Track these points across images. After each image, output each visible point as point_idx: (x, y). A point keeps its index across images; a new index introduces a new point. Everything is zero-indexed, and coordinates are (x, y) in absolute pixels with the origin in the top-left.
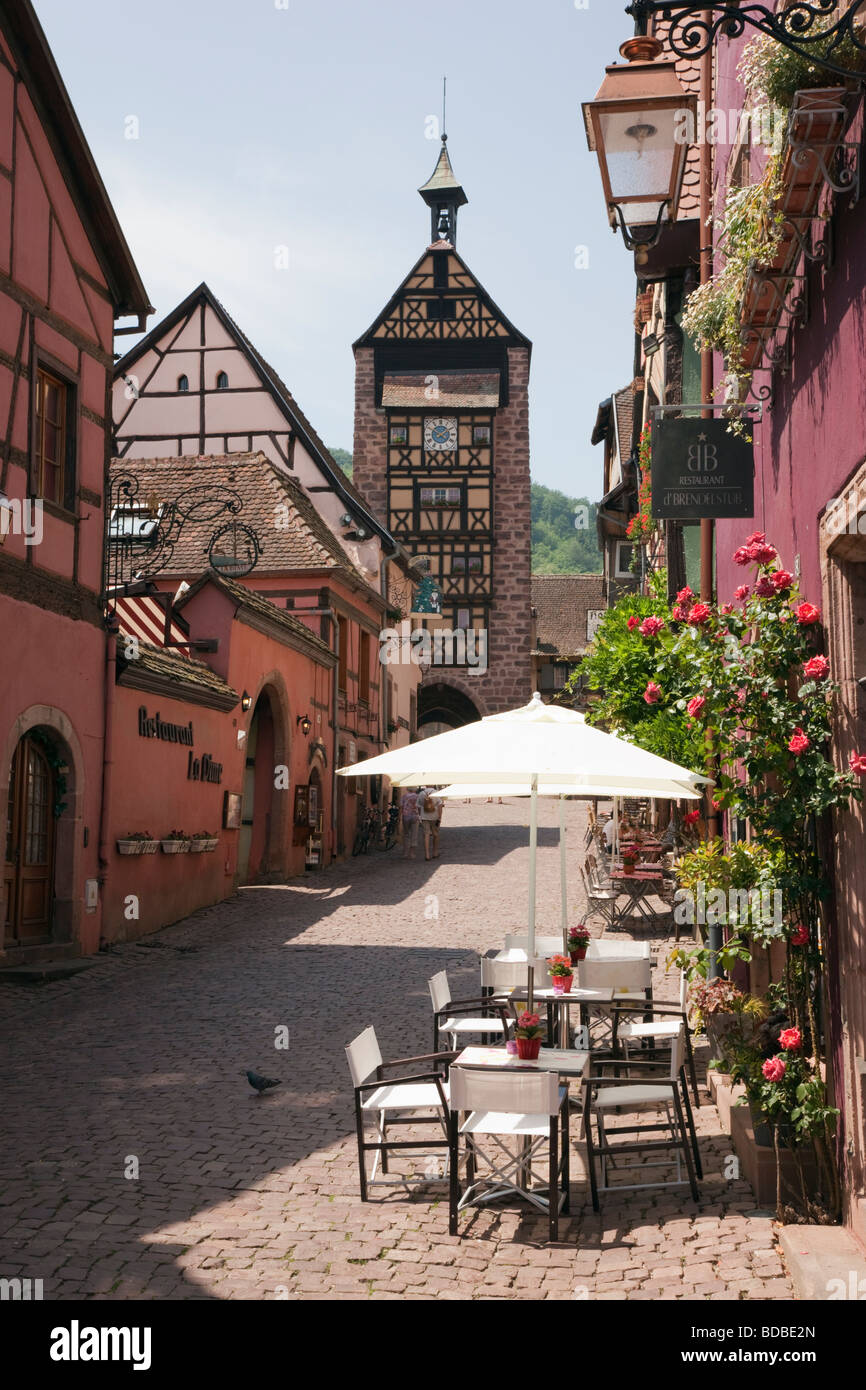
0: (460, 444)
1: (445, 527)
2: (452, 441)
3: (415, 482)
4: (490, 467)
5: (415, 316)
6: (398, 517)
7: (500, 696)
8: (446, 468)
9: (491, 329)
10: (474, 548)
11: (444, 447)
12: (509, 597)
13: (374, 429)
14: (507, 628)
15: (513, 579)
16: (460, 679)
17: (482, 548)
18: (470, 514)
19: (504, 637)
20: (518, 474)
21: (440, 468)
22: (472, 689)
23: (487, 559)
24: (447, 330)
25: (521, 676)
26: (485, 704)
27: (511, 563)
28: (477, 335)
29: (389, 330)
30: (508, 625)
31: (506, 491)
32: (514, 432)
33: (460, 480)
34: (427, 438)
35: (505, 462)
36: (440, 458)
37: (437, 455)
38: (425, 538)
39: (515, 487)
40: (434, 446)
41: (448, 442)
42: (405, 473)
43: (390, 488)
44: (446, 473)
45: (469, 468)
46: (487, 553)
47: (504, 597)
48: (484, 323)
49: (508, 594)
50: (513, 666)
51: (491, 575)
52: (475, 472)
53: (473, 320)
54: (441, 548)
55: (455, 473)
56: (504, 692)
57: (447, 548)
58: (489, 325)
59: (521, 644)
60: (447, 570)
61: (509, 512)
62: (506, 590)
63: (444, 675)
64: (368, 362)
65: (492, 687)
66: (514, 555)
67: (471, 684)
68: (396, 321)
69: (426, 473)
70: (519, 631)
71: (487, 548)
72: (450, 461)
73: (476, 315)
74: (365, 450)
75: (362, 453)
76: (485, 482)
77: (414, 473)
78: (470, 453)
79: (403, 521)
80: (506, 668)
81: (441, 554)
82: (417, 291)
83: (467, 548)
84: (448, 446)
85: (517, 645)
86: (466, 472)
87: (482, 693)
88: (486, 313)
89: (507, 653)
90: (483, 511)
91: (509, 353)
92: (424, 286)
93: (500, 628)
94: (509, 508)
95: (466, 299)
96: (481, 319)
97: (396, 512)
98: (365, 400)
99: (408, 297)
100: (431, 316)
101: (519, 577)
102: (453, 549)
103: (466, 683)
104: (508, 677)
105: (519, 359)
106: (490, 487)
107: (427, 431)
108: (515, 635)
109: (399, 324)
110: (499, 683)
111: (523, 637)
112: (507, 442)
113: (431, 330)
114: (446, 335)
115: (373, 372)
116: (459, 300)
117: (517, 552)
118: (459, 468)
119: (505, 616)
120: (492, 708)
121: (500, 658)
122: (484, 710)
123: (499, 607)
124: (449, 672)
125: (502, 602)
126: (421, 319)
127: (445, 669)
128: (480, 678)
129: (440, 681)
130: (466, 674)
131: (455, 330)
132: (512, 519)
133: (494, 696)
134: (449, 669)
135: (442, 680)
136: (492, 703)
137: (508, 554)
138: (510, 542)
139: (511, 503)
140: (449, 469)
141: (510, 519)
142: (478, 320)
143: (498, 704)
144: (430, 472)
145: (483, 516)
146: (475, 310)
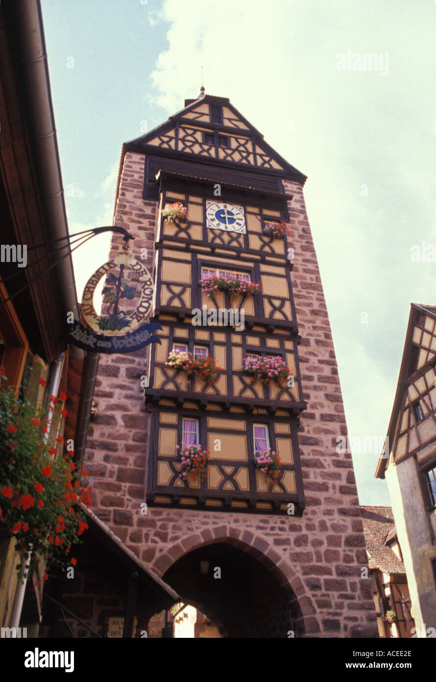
0: (250, 229)
2: (239, 224)
3: (194, 257)
4: (285, 259)
5: (190, 139)
6: (170, 290)
7: (323, 564)
8: (233, 249)
9: (265, 162)
10: (272, 343)
11: (230, 228)
14: (321, 458)
15: (321, 394)
16: (259, 534)
17: (282, 345)
18: (266, 301)
19: (318, 470)
20: (309, 281)
21: (224, 247)
22: (279, 550)
23: (290, 358)
24: (222, 154)
26: (303, 578)
27: (315, 375)
28: (253, 163)
29: (163, 142)
30: (323, 454)
32: (300, 244)
33: (251, 265)
34: (209, 217)
36: (226, 237)
37: (221, 234)
39: (309, 293)
40: (218, 225)
41: (235, 225)
42: (183, 245)
43: (163, 258)
44: (234, 253)
45: (260, 252)
46: (290, 353)
47: (312, 416)
48: (258, 157)
49: (317, 413)
50: (337, 515)
51: (298, 379)
52: (268, 258)
53: (248, 153)
54: (229, 339)
55: (243, 255)
56: (331, 556)
57: (237, 339)
58: (263, 159)
60: (237, 366)
61: (305, 318)
62: (314, 406)
63: (234, 526)
65: (310, 548)
66: (317, 364)
67: (278, 542)
68: (171, 138)
69: (208, 250)
70: (339, 464)
71: (289, 345)
72: (239, 243)
73: (251, 150)
76: (281, 271)
77: (193, 247)
78: (262, 240)
79: (179, 296)
80: (326, 518)
81: (229, 345)
82: (193, 124)
83: (263, 342)
84: (236, 228)
85: (338, 483)
86: (259, 257)
88: (259, 150)
89: (325, 494)
90: (283, 300)
91: (285, 184)
92: (199, 120)
93: (311, 457)
95: (239, 138)
96: (255, 154)
97: (169, 284)
99: (184, 126)
100: (205, 142)
101: (328, 392)
102: (244, 340)
103: (270, 540)
104: (331, 532)
105: (294, 189)
106: (287, 277)
107: (210, 211)
108: (333, 469)
109: (174, 141)
110: (320, 543)
113: (206, 151)
114: (221, 157)
115: (143, 171)
116: (233, 137)
117: (320, 362)
118: (249, 251)
119: (316, 443)
120: (315, 586)
121: (316, 502)
122: (301, 588)
123: (306, 428)
124: (241, 521)
125: (310, 421)
126: (197, 142)
127: (236, 515)
128: (291, 533)
129: (228, 535)
130: (269, 526)
131: (230, 155)
132: (310, 325)
133: (314, 563)
134: (241, 516)
135: (231, 534)
136: (313, 576)
137: (311, 361)
138: (310, 349)
139: (307, 309)
140: (238, 250)
141: (307, 325)
142: (252, 153)
143: (322, 578)
144: (213, 248)
145: (282, 306)
146: (249, 147)
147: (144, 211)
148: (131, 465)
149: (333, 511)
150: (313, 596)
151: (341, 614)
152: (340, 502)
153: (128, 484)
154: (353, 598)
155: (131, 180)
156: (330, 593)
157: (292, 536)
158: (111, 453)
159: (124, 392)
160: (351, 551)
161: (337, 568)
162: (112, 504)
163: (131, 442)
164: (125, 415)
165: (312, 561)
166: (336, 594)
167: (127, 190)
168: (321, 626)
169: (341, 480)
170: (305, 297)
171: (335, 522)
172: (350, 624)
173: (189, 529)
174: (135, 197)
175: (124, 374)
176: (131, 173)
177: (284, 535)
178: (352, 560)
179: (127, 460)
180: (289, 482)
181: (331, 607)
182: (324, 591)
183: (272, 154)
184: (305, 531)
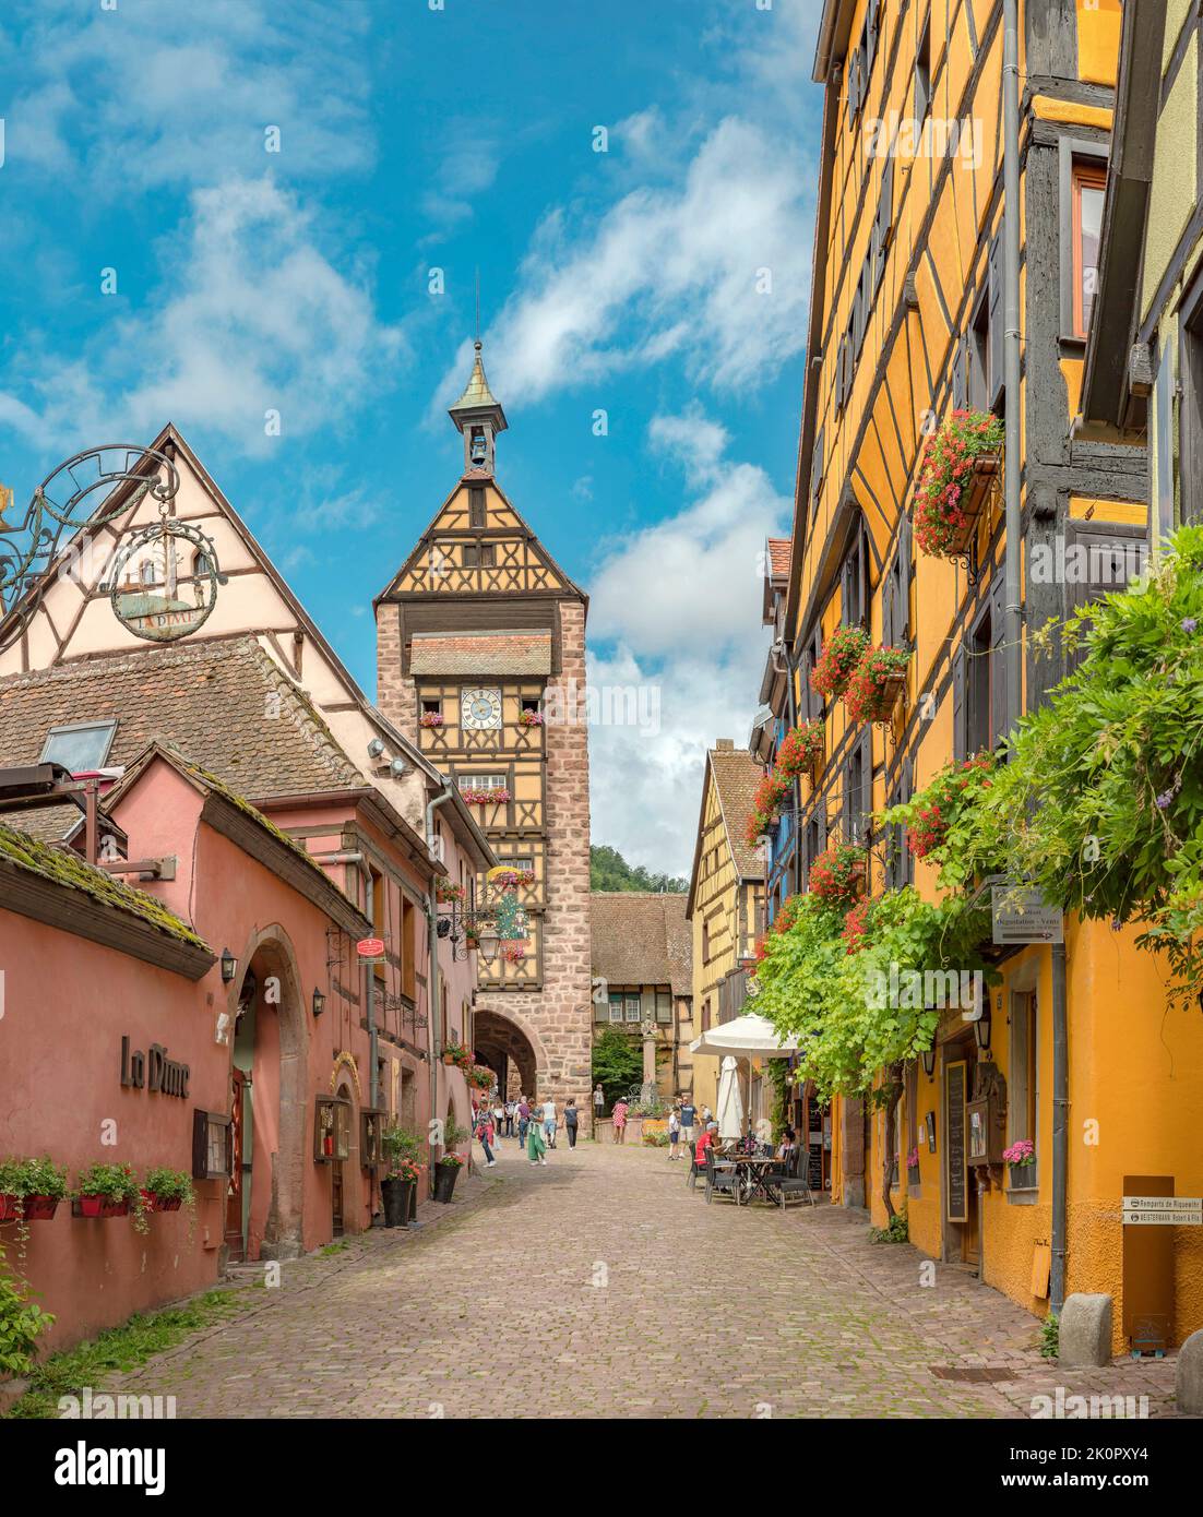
0: (506, 720)
1: (488, 823)
2: (495, 717)
3: (452, 769)
4: (542, 749)
5: (447, 563)
7: (556, 1025)
8: (488, 752)
9: (539, 579)
10: (523, 849)
11: (486, 725)
12: (564, 909)
13: (402, 705)
14: (563, 945)
15: (570, 886)
16: (507, 1006)
17: (532, 848)
18: (517, 807)
19: (559, 955)
20: (574, 759)
21: (481, 750)
22: (523, 1017)
23: (539, 861)
24: (486, 581)
25: (579, 1002)
26: (538, 1035)
27: (567, 867)
28: (523, 587)
29: (416, 581)
30: (565, 941)
31: (561, 781)
33: (506, 766)
34: (465, 714)
35: (559, 745)
36: (481, 738)
37: (476, 735)
39: (571, 775)
40: (474, 723)
41: (490, 719)
42: (440, 757)
44: (489, 756)
45: (517, 751)
46: (539, 854)
47: (559, 909)
48: (530, 571)
50: (570, 990)
51: (545, 882)
52: (522, 755)
53: (518, 568)
55: (498, 756)
56: (560, 1020)
58: (537, 576)
59: (580, 963)
61: (565, 805)
62: (562, 900)
63: (489, 1001)
64: (392, 622)
65: (547, 1014)
66: (570, 856)
67: (521, 1011)
68: (424, 570)
69: (464, 757)
70: (578, 949)
71: (539, 848)
72: (494, 742)
73: (521, 563)
76: (536, 767)
77: (449, 757)
78: (517, 732)
80: (562, 992)
82: (450, 534)
83: (515, 849)
84: (491, 723)
85: (575, 964)
86: (514, 756)
87: (534, 1022)
88: (533, 560)
89: (562, 974)
90: (534, 803)
91: (562, 610)
92: (457, 526)
93: (555, 944)
94: (562, 800)
95: (508, 542)
96: (526, 567)
98: (389, 670)
99: (439, 540)
100: (466, 562)
101: (576, 883)
102: (497, 849)
103: (516, 1010)
104: (564, 1003)
105: (574, 618)
106: (541, 773)
107: (466, 706)
108: (572, 953)
109: (428, 574)
110: (555, 1011)
113: (466, 581)
114: (484, 588)
115: (398, 635)
116: (501, 543)
117: (574, 854)
118: (504, 749)
119: (561, 931)
120: (547, 1040)
121: (555, 980)
122: (537, 1042)
123: (553, 920)
124: (496, 999)
125: (557, 914)
126: (455, 568)
127: (490, 994)
128: (532, 1004)
130: (516, 1000)
131: (496, 580)
132: (568, 813)
133: (549, 1025)
134: (495, 995)
136: (547, 1033)
137: (564, 855)
138: (566, 841)
139: (566, 795)
140: (493, 751)
141: (566, 813)
142: (523, 568)
143: (553, 1035)
144: (469, 755)
145: (533, 809)
146: (520, 555)
147: (404, 697)
149: (569, 986)
150: (546, 1046)
151: (564, 1058)
152: (575, 979)
154: (574, 1047)
155: (387, 652)
156: (558, 1044)
157: (533, 1006)
160: (579, 1015)
161: (566, 1027)
165: (547, 1023)
166: (562, 1045)
167: (385, 670)
168: (549, 1066)
170: (566, 781)
171: (569, 994)
172: (571, 1064)
174: (393, 678)
176: (384, 642)
177: (527, 1006)
178: (579, 1022)
180: (531, 968)
181: (557, 1053)
182: (553, 1043)
183: (546, 562)
184: (543, 1003)
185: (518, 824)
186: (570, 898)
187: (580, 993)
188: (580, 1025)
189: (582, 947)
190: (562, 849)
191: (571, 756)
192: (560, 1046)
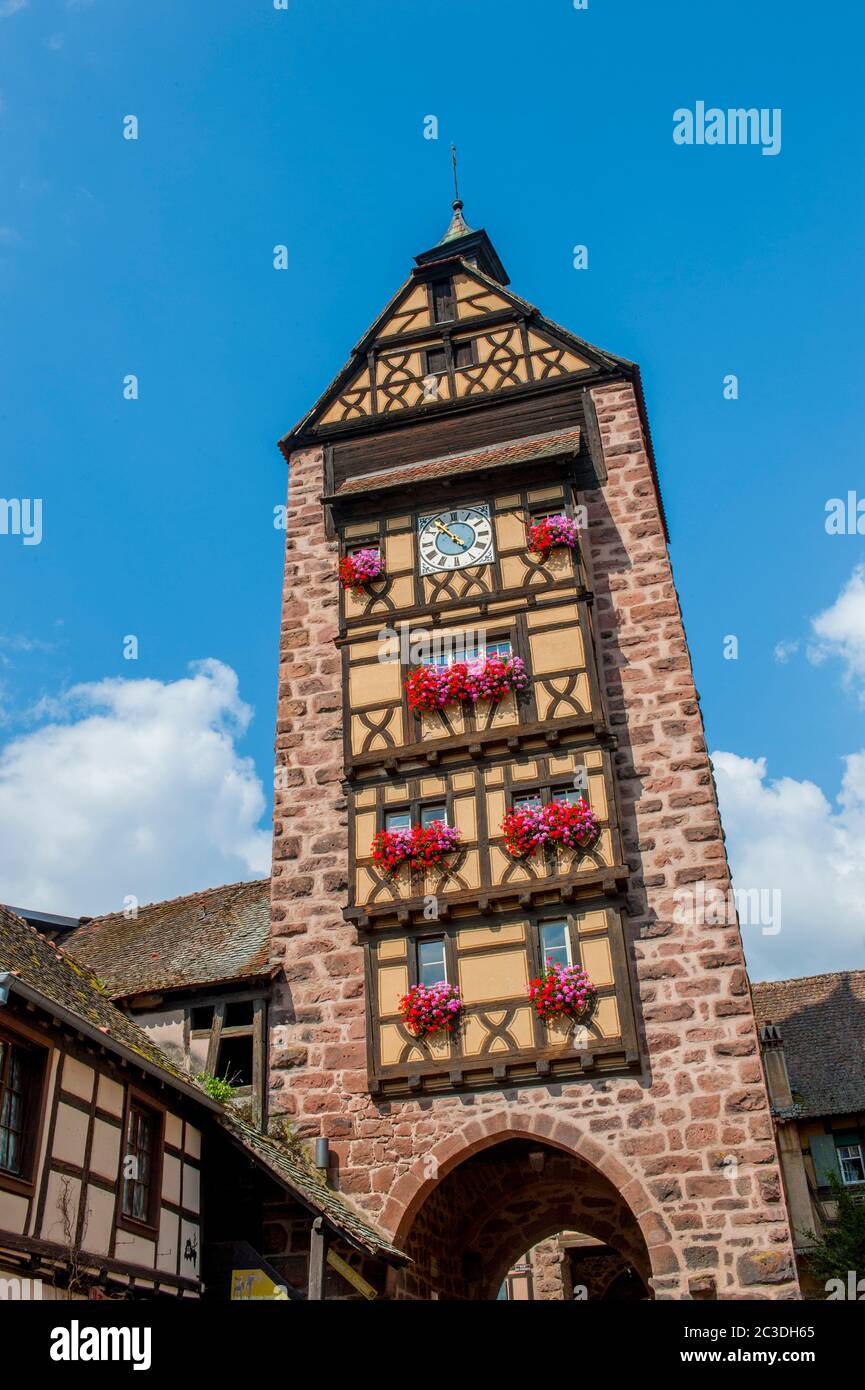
0: (502, 547)
1: (481, 725)
2: (481, 545)
4: (578, 585)
5: (399, 376)
6: (366, 722)
7: (685, 1152)
8: (472, 603)
9: (550, 365)
10: (560, 765)
11: (465, 560)
12: (670, 881)
14: (678, 958)
15: (676, 833)
16: (561, 1116)
17: (579, 763)
18: (539, 687)
19: (672, 982)
20: (649, 601)
22: (600, 1139)
23: (597, 788)
24: (461, 384)
25: (737, 1086)
26: (645, 1182)
27: (664, 796)
28: (524, 378)
29: (349, 407)
30: (682, 949)
32: (630, 525)
33: (510, 621)
34: (424, 551)
36: (457, 583)
37: (447, 580)
38: (440, 762)
39: (647, 629)
40: (442, 562)
41: (473, 550)
42: (382, 627)
43: (348, 664)
45: (526, 590)
46: (597, 774)
47: (659, 882)
48: (535, 360)
50: (710, 1059)
51: (620, 827)
52: (539, 598)
53: (513, 359)
54: (479, 780)
57: (494, 775)
58: (546, 362)
59: (724, 994)
60: (496, 828)
61: (642, 684)
62: (662, 862)
63: (519, 1109)
64: (312, 469)
65: (659, 1128)
66: (668, 773)
67: (597, 1126)
68: (363, 392)
69: (428, 619)
70: (715, 962)
71: (594, 758)
72: (482, 584)
73: (518, 349)
74: (304, 620)
75: (300, 624)
76: (570, 613)
78: (526, 561)
79: (380, 729)
80: (689, 1068)
81: (479, 792)
82: (403, 340)
83: (543, 768)
84: (474, 556)
85: (711, 999)
86: (523, 601)
87: (631, 1148)
88: (536, 343)
89: (687, 1024)
90: (572, 674)
91: (594, 397)
92: (410, 330)
93: (660, 959)
94: (638, 675)
95: (494, 333)
96: (528, 355)
97: (362, 711)
99: (384, 354)
100: (428, 369)
101: (692, 825)
102: (507, 774)
103: (583, 1124)
104: (699, 1093)
106: (583, 625)
107: (426, 539)
108: (703, 974)
109: (368, 394)
110: (678, 1115)
111: (724, 976)
112: (614, 546)
114: (461, 392)
115: (322, 484)
116: (483, 335)
117: (676, 767)
118: (502, 595)
119: (668, 929)
120: (667, 1194)
121: (671, 1042)
122: (643, 1199)
123: (648, 907)
124: (532, 1101)
125: (654, 893)
126: (412, 379)
128: (622, 1106)
129: (509, 1128)
130: (580, 1100)
131: (478, 381)
132: (653, 696)
133: (667, 1152)
134: (528, 1092)
135: (513, 1124)
136: (666, 1176)
137: (653, 772)
138: (652, 747)
139: (644, 665)
140: (483, 601)
141: (646, 697)
142: (521, 357)
143: (682, 1178)
144: (435, 614)
145: (571, 687)
146: (516, 344)
148: (345, 1040)
149: (704, 1052)
150: (667, 1210)
151: (718, 1236)
152: (718, 1033)
153: (342, 1072)
154: (738, 1205)
155: (303, 509)
156: (697, 1201)
157: (624, 1111)
158: (313, 1026)
159: (324, 918)
160: (740, 1121)
161: (711, 1156)
162: (321, 1107)
163: (341, 1001)
164: (330, 957)
165: (664, 1149)
166: (709, 1201)
167: (298, 534)
168: (682, 1261)
169: (718, 991)
170: (642, 640)
171: (707, 1072)
172: (738, 1252)
173: (444, 1127)
174: (313, 542)
175: (322, 888)
176: (299, 498)
177: (609, 1112)
178: (742, 1138)
179: (337, 1031)
180: (608, 1017)
181: (699, 1225)
182: (685, 1199)
183: (562, 340)
184: (648, 1098)
185: (542, 715)
186: (679, 855)
187: (735, 1065)
188: (748, 1144)
189: (723, 956)
190: (648, 763)
191: (643, 599)
192: (705, 1208)
